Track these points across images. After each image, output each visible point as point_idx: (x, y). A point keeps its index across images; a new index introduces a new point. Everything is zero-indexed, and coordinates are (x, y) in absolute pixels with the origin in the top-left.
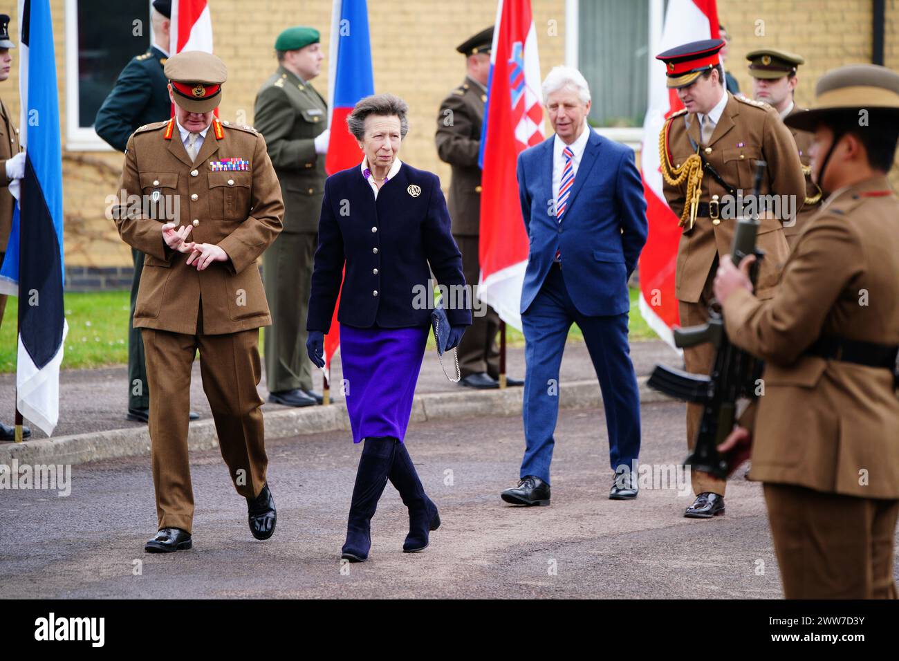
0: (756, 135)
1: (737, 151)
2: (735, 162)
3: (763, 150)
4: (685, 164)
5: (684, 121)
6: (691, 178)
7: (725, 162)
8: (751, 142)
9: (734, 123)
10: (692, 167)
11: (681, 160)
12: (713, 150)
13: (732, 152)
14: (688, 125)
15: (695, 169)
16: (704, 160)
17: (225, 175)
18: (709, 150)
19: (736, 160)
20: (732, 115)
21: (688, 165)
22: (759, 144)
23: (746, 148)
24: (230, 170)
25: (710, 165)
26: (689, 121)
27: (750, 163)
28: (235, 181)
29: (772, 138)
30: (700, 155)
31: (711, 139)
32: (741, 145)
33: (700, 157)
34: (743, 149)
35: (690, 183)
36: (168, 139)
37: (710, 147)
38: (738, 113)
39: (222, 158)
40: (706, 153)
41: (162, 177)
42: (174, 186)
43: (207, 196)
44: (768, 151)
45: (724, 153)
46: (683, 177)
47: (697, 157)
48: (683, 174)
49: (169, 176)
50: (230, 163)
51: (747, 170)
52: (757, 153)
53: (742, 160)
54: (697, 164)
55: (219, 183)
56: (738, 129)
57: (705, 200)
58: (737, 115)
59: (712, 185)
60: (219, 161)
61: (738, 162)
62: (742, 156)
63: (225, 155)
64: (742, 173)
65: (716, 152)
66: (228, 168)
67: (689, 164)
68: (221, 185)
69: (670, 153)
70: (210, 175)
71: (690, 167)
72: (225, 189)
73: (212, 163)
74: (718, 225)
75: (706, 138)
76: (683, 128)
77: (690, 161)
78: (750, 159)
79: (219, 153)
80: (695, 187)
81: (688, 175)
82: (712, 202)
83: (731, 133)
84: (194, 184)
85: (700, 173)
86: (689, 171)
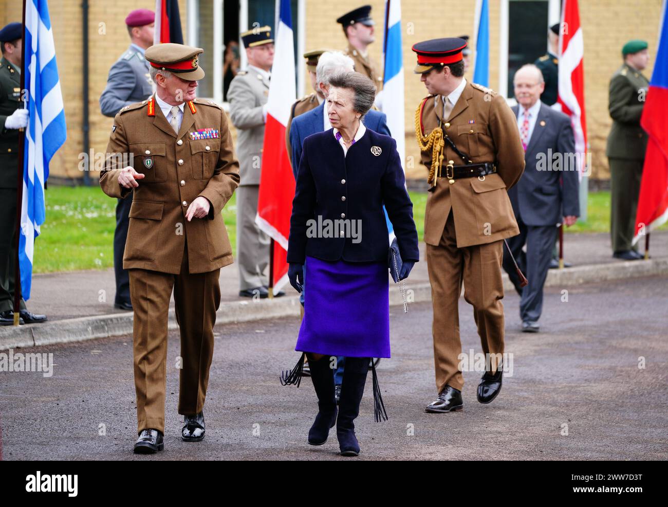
0: (484, 115)
1: (469, 127)
2: (466, 135)
3: (489, 126)
4: (430, 135)
5: (434, 100)
6: (435, 146)
7: (459, 134)
8: (479, 120)
9: (468, 105)
10: (436, 137)
11: (428, 131)
12: (451, 125)
13: (464, 127)
14: (436, 104)
15: (438, 139)
16: (444, 132)
17: (203, 143)
18: (447, 125)
19: (467, 134)
20: (467, 98)
21: (432, 136)
22: (485, 122)
23: (475, 125)
24: (206, 139)
25: (449, 137)
26: (437, 101)
27: (478, 136)
28: (210, 147)
29: (496, 119)
30: (442, 128)
31: (450, 116)
32: (472, 122)
33: (441, 130)
34: (473, 125)
35: (435, 150)
36: (153, 116)
37: (449, 122)
38: (472, 96)
39: (198, 129)
40: (446, 127)
41: (152, 147)
42: (164, 154)
43: (190, 161)
44: (493, 128)
45: (459, 128)
46: (430, 145)
47: (439, 129)
48: (429, 143)
49: (158, 146)
50: (205, 133)
51: (475, 142)
52: (483, 129)
53: (472, 134)
54: (439, 135)
55: (199, 149)
56: (470, 109)
57: (445, 164)
58: (471, 98)
59: (450, 153)
60: (196, 131)
61: (469, 136)
62: (472, 131)
63: (199, 126)
64: (471, 144)
65: (453, 127)
66: (204, 137)
67: (434, 135)
68: (202, 151)
69: (422, 125)
70: (192, 143)
71: (434, 137)
72: (204, 153)
73: (191, 134)
74: (453, 184)
75: (447, 116)
76: (433, 106)
77: (434, 133)
78: (478, 133)
79: (196, 125)
80: (438, 153)
81: (433, 144)
82: (449, 165)
83: (465, 113)
84: (180, 152)
85: (441, 142)
86: (433, 140)
